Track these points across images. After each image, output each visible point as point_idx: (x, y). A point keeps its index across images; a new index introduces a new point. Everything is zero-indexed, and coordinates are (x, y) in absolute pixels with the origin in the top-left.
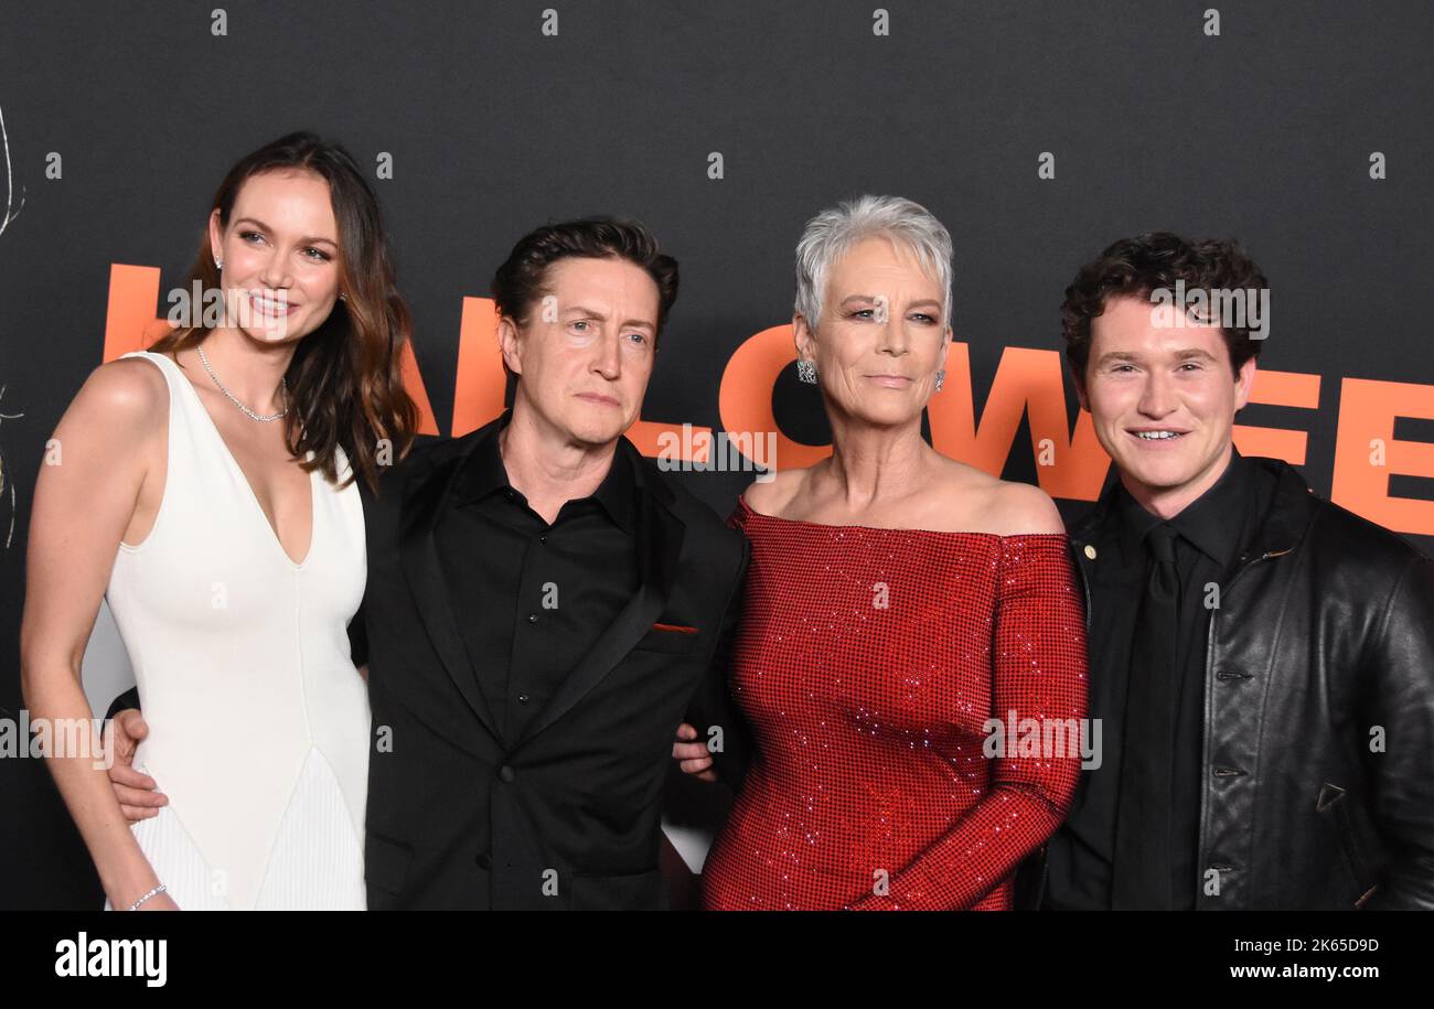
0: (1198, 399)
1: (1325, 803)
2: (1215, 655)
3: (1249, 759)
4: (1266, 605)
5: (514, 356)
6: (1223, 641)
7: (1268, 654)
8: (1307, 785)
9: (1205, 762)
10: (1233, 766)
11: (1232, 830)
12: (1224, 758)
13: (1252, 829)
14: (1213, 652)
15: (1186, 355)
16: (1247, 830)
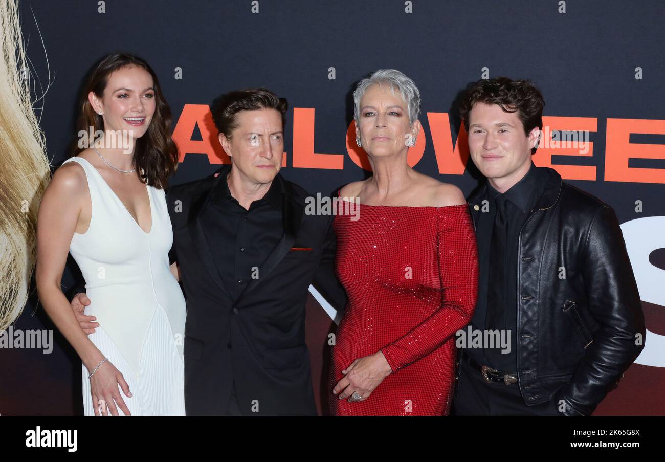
0: (507, 144)
1: (566, 308)
2: (521, 250)
3: (535, 292)
4: (541, 230)
5: (227, 149)
6: (524, 245)
7: (542, 250)
8: (559, 302)
9: (518, 294)
10: (529, 295)
11: (529, 321)
12: (526, 292)
13: (538, 320)
14: (520, 250)
15: (501, 125)
16: (536, 320)
